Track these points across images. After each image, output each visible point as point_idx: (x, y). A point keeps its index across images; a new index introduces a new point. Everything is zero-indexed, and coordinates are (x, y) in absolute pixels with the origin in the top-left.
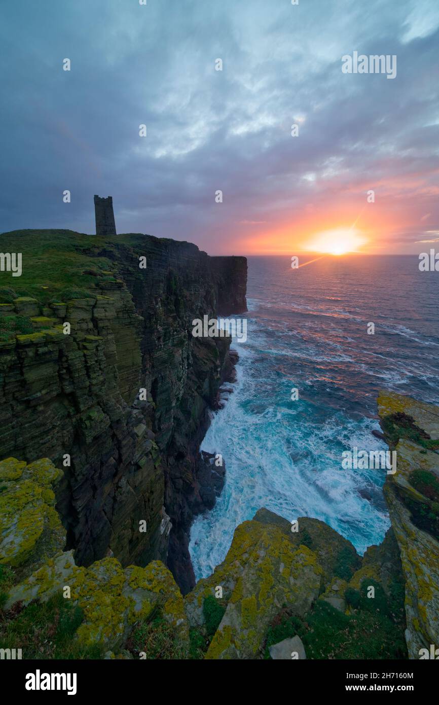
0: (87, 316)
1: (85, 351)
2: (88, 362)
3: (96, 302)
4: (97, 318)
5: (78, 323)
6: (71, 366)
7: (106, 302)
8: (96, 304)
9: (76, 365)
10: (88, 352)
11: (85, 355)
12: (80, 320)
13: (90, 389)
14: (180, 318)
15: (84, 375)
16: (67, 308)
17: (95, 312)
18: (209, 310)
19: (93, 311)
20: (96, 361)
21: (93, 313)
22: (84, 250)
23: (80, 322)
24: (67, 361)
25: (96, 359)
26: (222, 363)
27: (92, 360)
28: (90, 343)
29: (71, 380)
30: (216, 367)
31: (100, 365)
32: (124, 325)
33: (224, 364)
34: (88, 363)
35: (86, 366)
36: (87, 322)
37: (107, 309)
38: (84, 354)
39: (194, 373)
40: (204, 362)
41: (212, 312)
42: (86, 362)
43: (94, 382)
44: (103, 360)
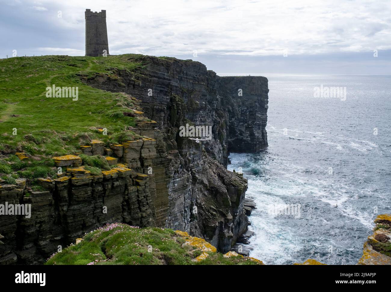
0: (137, 156)
1: (138, 187)
2: (140, 196)
3: (143, 143)
4: (144, 158)
5: (131, 162)
6: (130, 199)
7: (150, 143)
8: (143, 145)
9: (133, 198)
10: (141, 187)
11: (138, 191)
12: (132, 160)
13: (141, 220)
14: (182, 155)
15: (137, 208)
16: (124, 149)
17: (142, 152)
18: (217, 146)
19: (141, 151)
20: (144, 197)
21: (141, 153)
22: (88, 79)
23: (132, 161)
24: (127, 195)
25: (144, 194)
26: (234, 216)
27: (142, 195)
28: (141, 180)
29: (129, 211)
30: (227, 221)
31: (147, 200)
32: (156, 164)
33: (237, 218)
34: (139, 198)
35: (138, 200)
36: (136, 161)
37: (151, 150)
38: (138, 189)
39: (198, 227)
40: (212, 214)
41: (221, 148)
42: (138, 196)
43: (144, 214)
44: (149, 196)
